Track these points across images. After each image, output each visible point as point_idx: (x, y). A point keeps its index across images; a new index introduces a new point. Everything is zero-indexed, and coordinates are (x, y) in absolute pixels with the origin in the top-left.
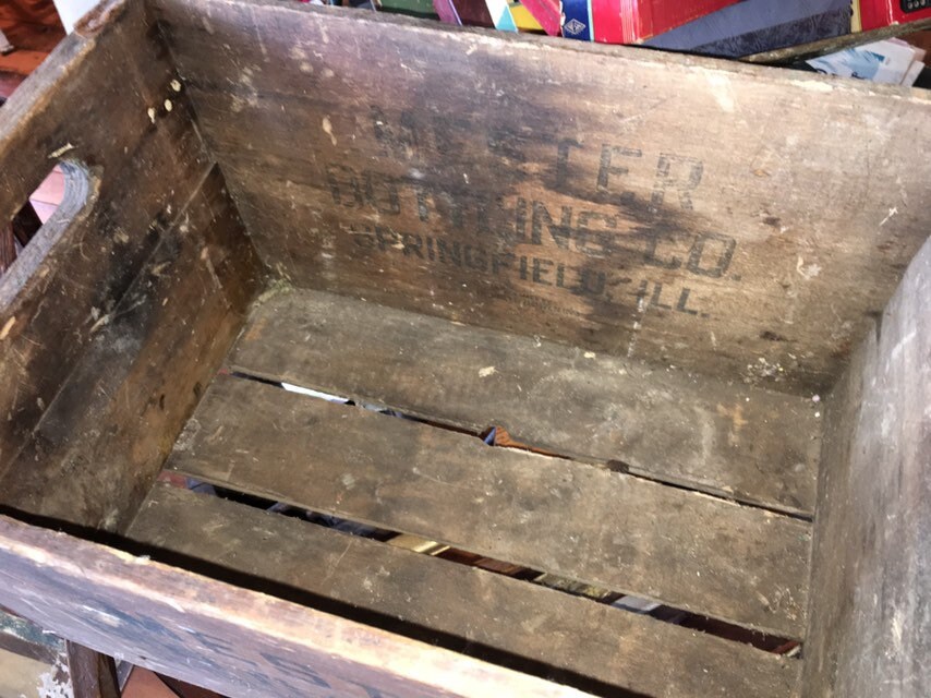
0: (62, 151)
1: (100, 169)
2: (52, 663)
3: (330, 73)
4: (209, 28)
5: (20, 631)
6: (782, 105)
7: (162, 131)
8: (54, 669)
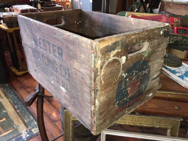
0: (63, 17)
1: (66, 22)
2: (27, 128)
3: (94, 20)
4: (85, 15)
5: (27, 122)
6: (139, 23)
7: (76, 25)
8: (27, 129)
